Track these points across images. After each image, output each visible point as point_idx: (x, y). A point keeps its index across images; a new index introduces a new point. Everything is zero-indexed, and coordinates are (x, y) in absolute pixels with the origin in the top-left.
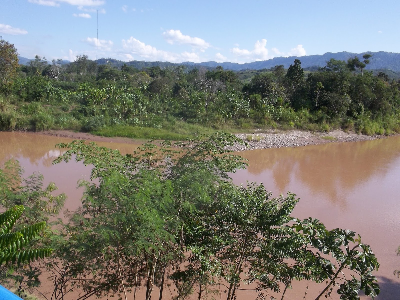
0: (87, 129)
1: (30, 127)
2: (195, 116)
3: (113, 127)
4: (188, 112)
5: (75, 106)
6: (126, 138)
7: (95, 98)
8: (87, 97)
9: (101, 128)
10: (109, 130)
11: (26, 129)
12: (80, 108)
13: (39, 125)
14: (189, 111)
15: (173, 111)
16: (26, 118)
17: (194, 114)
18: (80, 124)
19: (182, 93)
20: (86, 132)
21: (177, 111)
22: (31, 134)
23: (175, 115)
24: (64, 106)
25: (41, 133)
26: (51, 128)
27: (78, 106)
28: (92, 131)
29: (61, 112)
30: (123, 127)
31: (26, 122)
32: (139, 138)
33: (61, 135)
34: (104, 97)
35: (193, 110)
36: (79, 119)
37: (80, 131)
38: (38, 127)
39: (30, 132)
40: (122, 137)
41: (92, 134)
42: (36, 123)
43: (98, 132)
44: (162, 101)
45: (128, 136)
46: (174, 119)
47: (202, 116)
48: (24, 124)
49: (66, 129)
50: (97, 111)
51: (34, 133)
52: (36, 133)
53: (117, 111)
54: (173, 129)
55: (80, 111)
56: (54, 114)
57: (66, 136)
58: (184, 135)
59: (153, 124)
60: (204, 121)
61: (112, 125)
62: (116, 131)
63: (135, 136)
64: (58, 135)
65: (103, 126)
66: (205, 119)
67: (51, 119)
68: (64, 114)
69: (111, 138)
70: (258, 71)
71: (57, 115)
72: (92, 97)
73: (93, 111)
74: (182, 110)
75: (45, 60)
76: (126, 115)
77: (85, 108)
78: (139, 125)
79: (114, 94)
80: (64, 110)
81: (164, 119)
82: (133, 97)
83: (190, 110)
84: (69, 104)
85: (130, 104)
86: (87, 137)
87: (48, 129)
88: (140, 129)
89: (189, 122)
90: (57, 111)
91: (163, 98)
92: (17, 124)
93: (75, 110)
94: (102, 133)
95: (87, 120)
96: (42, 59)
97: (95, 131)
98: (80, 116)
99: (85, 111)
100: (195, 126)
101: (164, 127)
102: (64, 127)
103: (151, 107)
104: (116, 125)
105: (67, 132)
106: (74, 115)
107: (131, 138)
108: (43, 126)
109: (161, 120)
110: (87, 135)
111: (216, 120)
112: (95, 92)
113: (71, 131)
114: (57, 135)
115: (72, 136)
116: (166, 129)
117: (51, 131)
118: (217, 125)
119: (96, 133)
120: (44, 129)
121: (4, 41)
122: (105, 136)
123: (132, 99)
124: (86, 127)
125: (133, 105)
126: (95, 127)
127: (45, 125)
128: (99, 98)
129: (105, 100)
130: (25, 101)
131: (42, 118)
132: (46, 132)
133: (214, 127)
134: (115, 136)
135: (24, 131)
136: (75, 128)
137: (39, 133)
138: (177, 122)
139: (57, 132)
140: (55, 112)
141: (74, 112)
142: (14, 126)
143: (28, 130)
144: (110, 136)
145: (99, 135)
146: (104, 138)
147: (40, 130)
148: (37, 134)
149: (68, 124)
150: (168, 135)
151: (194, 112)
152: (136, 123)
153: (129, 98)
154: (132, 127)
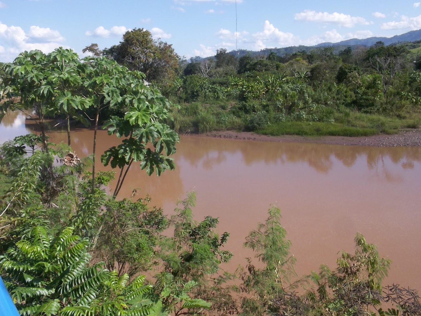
0: (251, 128)
1: (192, 129)
2: (372, 105)
3: (278, 124)
4: (363, 101)
5: (233, 103)
6: (296, 136)
7: (253, 92)
8: (245, 92)
9: (266, 126)
10: (275, 127)
11: (189, 131)
12: (239, 105)
13: (202, 126)
14: (365, 99)
15: (344, 100)
16: (188, 119)
17: (371, 102)
18: (242, 122)
19: (352, 78)
20: (250, 131)
21: (349, 100)
22: (195, 136)
23: (348, 105)
24: (222, 104)
25: (205, 134)
26: (213, 129)
27: (237, 103)
28: (257, 129)
29: (221, 111)
30: (289, 124)
31: (189, 124)
32: (310, 135)
33: (225, 136)
34: (263, 91)
35: (368, 97)
36: (239, 117)
37: (244, 131)
38: (201, 128)
39: (194, 135)
40: (290, 134)
41: (258, 133)
42: (199, 124)
43: (264, 131)
44: (330, 89)
45: (298, 134)
46: (348, 110)
47: (382, 104)
48: (186, 126)
49: (228, 130)
50: (257, 107)
51: (197, 135)
52: (199, 134)
53: (280, 105)
54: (349, 122)
55: (240, 109)
56: (214, 114)
57: (230, 137)
58: (365, 129)
59: (323, 118)
60: (384, 110)
61: (276, 122)
62: (283, 129)
63: (306, 134)
64: (222, 136)
65: (267, 123)
66: (386, 108)
67: (213, 119)
68: (224, 113)
69: (279, 137)
70: (414, 43)
71: (217, 115)
72: (250, 92)
73: (254, 107)
74: (355, 99)
75: (184, 59)
76: (290, 109)
77: (245, 105)
78: (307, 120)
79: (273, 86)
80: (223, 108)
81: (335, 111)
82: (296, 87)
83: (364, 97)
84: (227, 101)
85: (294, 96)
86: (252, 137)
87: (210, 131)
88: (309, 124)
89: (366, 112)
90: (216, 110)
91: (330, 86)
92: (180, 127)
93: (234, 107)
94: (267, 131)
95: (249, 118)
96: (182, 58)
97: (260, 129)
98: (240, 113)
99: (245, 109)
100: (375, 117)
101: (337, 120)
102: (226, 127)
103: (317, 98)
104: (281, 121)
105: (230, 132)
106: (234, 113)
107: (302, 135)
108: (206, 127)
109: (331, 113)
110: (252, 134)
111: (400, 107)
112: (252, 87)
113: (235, 131)
114: (220, 136)
115: (237, 137)
116: (340, 122)
117: (214, 133)
118: (403, 114)
119: (261, 131)
120: (206, 130)
121: (163, 43)
122: (272, 134)
123: (295, 90)
124: (250, 125)
125: (297, 97)
126: (259, 125)
127: (207, 126)
128: (257, 92)
129: (264, 94)
130: (185, 102)
131: (204, 119)
132: (208, 133)
133: (399, 116)
134: (283, 134)
135: (188, 134)
136: (238, 127)
137: (202, 135)
138: (351, 113)
139: (221, 133)
140: (215, 112)
141: (234, 110)
142: (178, 129)
143: (192, 133)
144: (277, 135)
145: (265, 134)
146: (271, 137)
147: (203, 132)
148: (201, 136)
149: (230, 123)
150: (346, 130)
151: (371, 100)
152: (303, 117)
153: (292, 89)
154: (299, 123)
